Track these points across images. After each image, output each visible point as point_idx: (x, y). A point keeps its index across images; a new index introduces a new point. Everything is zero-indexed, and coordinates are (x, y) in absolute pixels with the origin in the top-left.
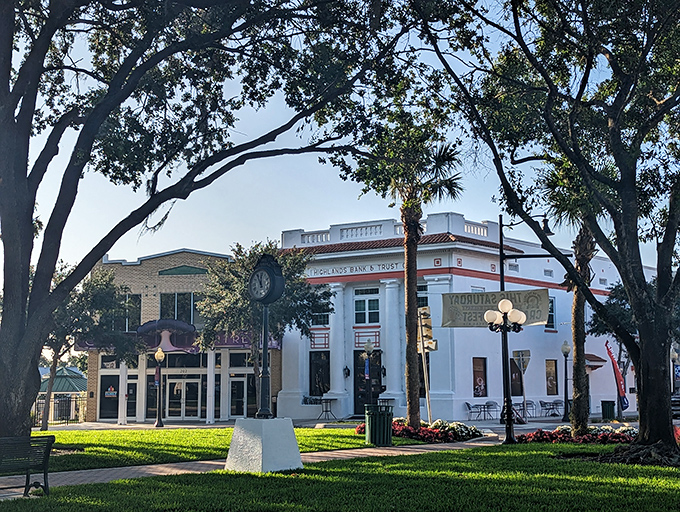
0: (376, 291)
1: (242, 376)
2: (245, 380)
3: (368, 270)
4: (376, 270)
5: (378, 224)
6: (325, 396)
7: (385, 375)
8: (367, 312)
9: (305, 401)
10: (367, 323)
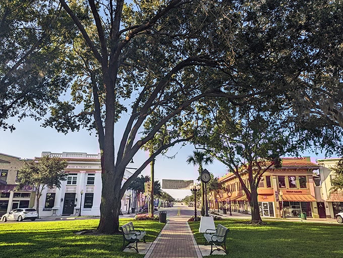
0: (77, 174)
1: (19, 201)
2: (19, 202)
3: (75, 168)
4: (78, 168)
5: (81, 154)
6: (53, 208)
7: (76, 201)
8: (72, 181)
9: (44, 210)
10: (72, 184)
